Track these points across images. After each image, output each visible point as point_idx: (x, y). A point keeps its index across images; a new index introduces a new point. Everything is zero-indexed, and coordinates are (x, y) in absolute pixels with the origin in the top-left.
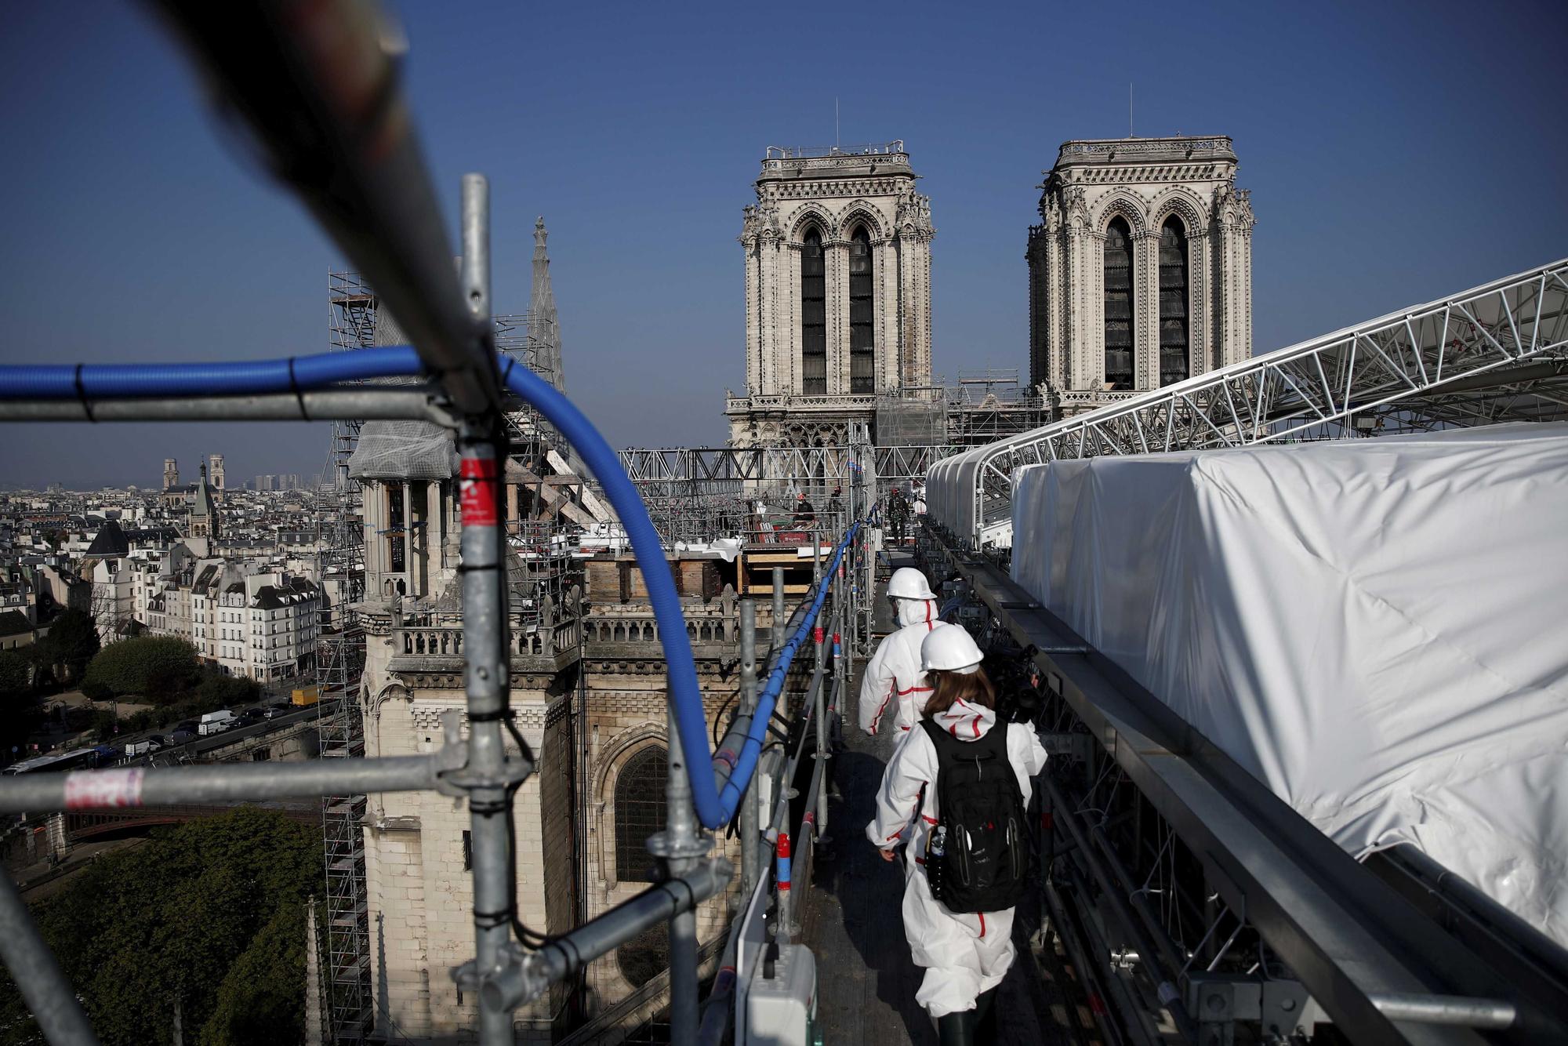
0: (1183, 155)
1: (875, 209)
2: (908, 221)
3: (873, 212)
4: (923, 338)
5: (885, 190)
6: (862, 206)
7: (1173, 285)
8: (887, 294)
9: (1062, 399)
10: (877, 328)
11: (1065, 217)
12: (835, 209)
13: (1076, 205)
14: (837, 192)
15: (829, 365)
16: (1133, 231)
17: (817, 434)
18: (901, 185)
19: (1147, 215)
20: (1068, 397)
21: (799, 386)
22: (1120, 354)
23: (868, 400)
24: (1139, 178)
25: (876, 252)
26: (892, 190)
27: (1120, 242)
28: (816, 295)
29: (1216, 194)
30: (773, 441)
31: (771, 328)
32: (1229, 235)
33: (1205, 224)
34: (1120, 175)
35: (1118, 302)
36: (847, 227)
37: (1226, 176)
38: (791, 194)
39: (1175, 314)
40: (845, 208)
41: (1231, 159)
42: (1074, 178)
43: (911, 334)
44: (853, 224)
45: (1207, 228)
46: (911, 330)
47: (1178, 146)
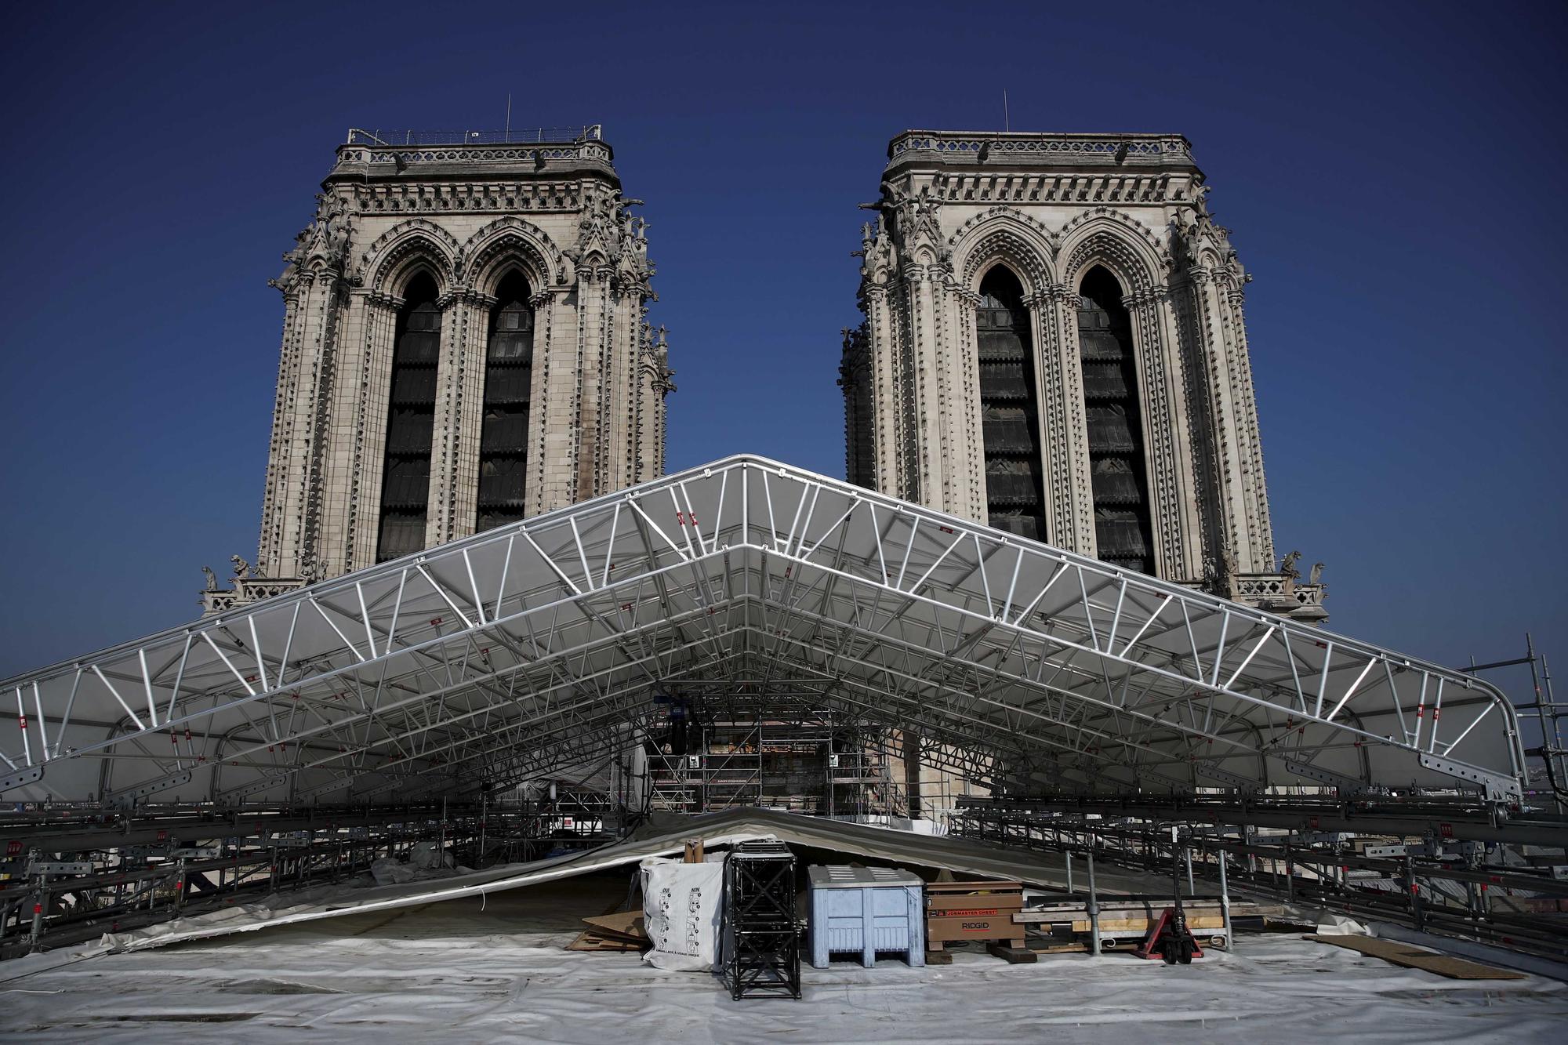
0: (1111, 159)
1: (539, 236)
2: (595, 246)
3: (535, 241)
5: (560, 201)
6: (516, 229)
7: (1107, 394)
10: (533, 458)
11: (901, 247)
12: (463, 233)
13: (921, 226)
14: (469, 205)
15: (431, 529)
16: (1028, 290)
18: (592, 193)
19: (1054, 258)
22: (1015, 520)
24: (1034, 195)
25: (540, 316)
26: (574, 201)
27: (1004, 319)
28: (418, 399)
29: (1176, 228)
31: (303, 444)
32: (1210, 288)
33: (1160, 277)
34: (999, 188)
35: (1007, 423)
36: (487, 269)
37: (1188, 197)
38: (380, 205)
39: (1114, 446)
40: (481, 231)
41: (1193, 170)
42: (917, 190)
43: (590, 462)
44: (499, 264)
45: (1165, 283)
46: (591, 452)
47: (1100, 148)
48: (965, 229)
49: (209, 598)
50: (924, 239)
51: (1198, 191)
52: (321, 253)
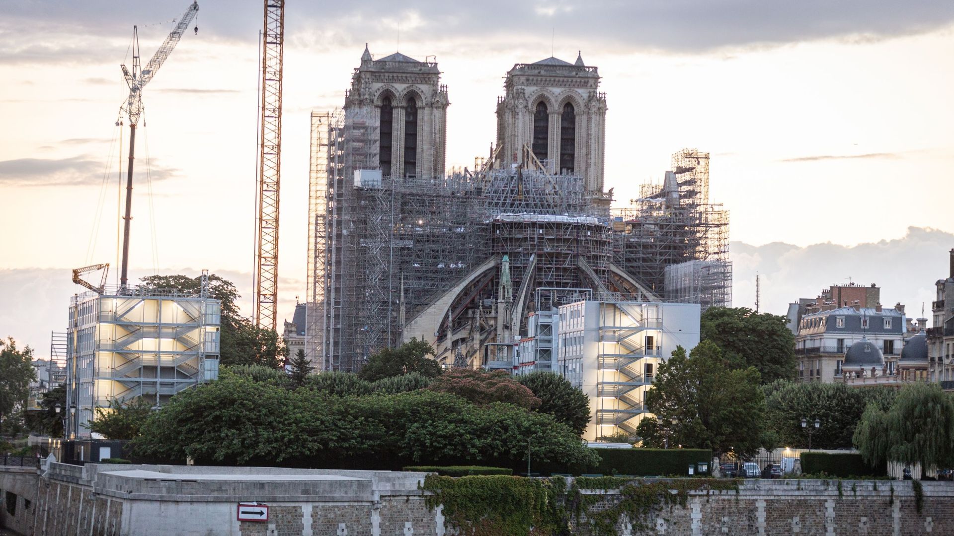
2: (438, 99)
3: (419, 92)
7: (566, 137)
8: (425, 134)
11: (515, 100)
12: (400, 88)
14: (402, 80)
16: (549, 109)
19: (555, 102)
24: (552, 84)
26: (430, 81)
27: (542, 115)
28: (388, 132)
32: (593, 116)
33: (584, 108)
36: (406, 99)
40: (405, 89)
44: (408, 97)
45: (585, 111)
48: (533, 93)
50: (521, 101)
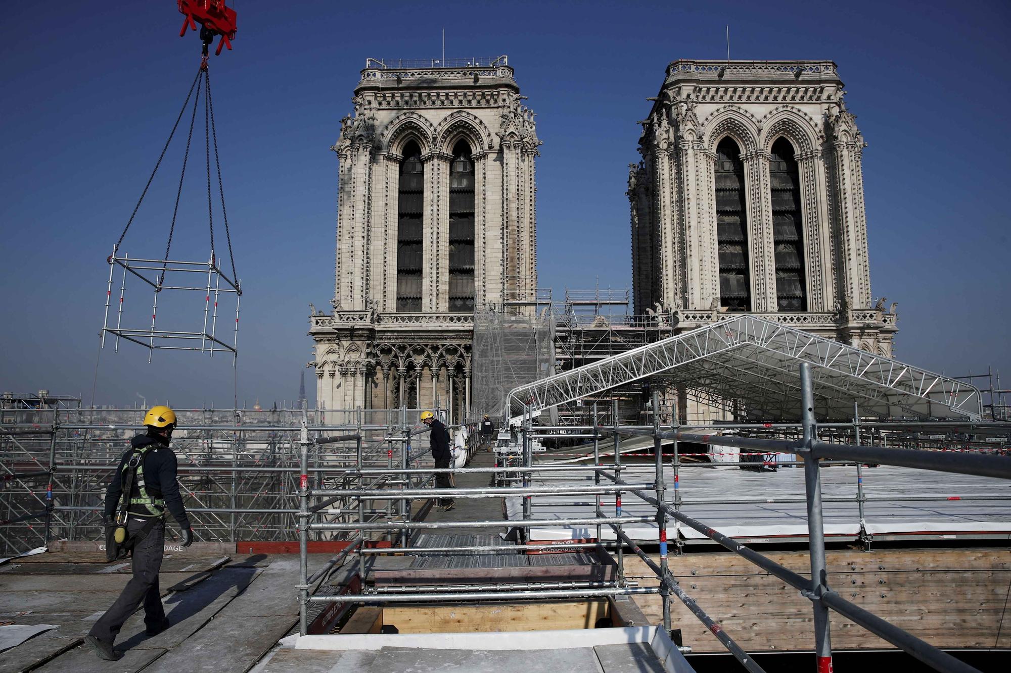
0: (792, 76)
1: (477, 121)
2: (512, 129)
4: (527, 255)
5: (488, 101)
6: (464, 117)
8: (488, 207)
9: (681, 319)
10: (478, 244)
11: (677, 129)
12: (435, 119)
13: (688, 118)
14: (438, 103)
15: (426, 282)
16: (743, 152)
17: (409, 356)
18: (505, 97)
19: (759, 134)
20: (687, 317)
21: (392, 305)
22: (733, 277)
23: (466, 319)
25: (478, 166)
26: (496, 101)
27: (728, 166)
28: (414, 211)
29: (827, 117)
30: (358, 362)
31: (361, 239)
32: (845, 153)
33: (817, 145)
34: (729, 93)
35: (729, 224)
36: (448, 139)
37: (835, 99)
38: (389, 103)
39: (787, 237)
40: (446, 119)
41: (838, 83)
42: (684, 95)
43: (514, 248)
44: (455, 136)
45: (820, 148)
46: (514, 243)
47: (786, 69)
48: (710, 118)
49: (314, 320)
50: (690, 126)
51: (840, 94)
52: (363, 133)
